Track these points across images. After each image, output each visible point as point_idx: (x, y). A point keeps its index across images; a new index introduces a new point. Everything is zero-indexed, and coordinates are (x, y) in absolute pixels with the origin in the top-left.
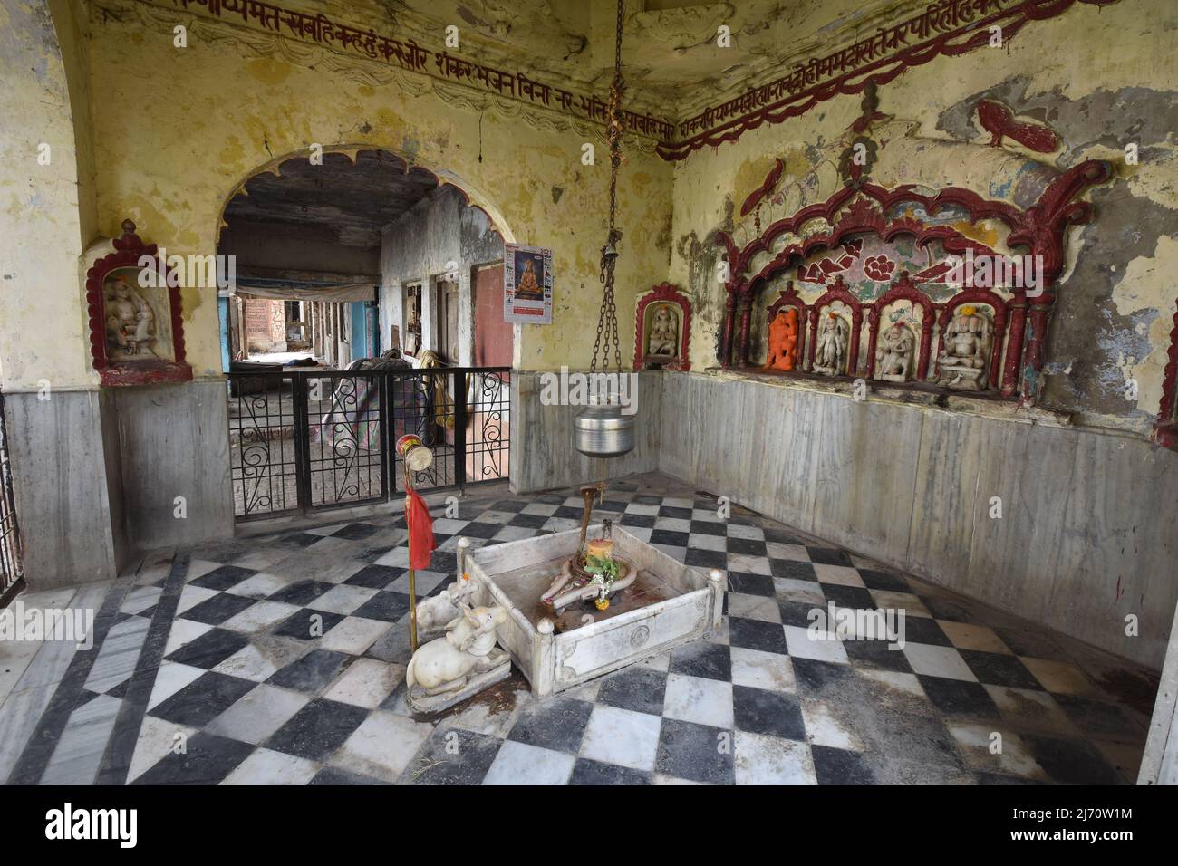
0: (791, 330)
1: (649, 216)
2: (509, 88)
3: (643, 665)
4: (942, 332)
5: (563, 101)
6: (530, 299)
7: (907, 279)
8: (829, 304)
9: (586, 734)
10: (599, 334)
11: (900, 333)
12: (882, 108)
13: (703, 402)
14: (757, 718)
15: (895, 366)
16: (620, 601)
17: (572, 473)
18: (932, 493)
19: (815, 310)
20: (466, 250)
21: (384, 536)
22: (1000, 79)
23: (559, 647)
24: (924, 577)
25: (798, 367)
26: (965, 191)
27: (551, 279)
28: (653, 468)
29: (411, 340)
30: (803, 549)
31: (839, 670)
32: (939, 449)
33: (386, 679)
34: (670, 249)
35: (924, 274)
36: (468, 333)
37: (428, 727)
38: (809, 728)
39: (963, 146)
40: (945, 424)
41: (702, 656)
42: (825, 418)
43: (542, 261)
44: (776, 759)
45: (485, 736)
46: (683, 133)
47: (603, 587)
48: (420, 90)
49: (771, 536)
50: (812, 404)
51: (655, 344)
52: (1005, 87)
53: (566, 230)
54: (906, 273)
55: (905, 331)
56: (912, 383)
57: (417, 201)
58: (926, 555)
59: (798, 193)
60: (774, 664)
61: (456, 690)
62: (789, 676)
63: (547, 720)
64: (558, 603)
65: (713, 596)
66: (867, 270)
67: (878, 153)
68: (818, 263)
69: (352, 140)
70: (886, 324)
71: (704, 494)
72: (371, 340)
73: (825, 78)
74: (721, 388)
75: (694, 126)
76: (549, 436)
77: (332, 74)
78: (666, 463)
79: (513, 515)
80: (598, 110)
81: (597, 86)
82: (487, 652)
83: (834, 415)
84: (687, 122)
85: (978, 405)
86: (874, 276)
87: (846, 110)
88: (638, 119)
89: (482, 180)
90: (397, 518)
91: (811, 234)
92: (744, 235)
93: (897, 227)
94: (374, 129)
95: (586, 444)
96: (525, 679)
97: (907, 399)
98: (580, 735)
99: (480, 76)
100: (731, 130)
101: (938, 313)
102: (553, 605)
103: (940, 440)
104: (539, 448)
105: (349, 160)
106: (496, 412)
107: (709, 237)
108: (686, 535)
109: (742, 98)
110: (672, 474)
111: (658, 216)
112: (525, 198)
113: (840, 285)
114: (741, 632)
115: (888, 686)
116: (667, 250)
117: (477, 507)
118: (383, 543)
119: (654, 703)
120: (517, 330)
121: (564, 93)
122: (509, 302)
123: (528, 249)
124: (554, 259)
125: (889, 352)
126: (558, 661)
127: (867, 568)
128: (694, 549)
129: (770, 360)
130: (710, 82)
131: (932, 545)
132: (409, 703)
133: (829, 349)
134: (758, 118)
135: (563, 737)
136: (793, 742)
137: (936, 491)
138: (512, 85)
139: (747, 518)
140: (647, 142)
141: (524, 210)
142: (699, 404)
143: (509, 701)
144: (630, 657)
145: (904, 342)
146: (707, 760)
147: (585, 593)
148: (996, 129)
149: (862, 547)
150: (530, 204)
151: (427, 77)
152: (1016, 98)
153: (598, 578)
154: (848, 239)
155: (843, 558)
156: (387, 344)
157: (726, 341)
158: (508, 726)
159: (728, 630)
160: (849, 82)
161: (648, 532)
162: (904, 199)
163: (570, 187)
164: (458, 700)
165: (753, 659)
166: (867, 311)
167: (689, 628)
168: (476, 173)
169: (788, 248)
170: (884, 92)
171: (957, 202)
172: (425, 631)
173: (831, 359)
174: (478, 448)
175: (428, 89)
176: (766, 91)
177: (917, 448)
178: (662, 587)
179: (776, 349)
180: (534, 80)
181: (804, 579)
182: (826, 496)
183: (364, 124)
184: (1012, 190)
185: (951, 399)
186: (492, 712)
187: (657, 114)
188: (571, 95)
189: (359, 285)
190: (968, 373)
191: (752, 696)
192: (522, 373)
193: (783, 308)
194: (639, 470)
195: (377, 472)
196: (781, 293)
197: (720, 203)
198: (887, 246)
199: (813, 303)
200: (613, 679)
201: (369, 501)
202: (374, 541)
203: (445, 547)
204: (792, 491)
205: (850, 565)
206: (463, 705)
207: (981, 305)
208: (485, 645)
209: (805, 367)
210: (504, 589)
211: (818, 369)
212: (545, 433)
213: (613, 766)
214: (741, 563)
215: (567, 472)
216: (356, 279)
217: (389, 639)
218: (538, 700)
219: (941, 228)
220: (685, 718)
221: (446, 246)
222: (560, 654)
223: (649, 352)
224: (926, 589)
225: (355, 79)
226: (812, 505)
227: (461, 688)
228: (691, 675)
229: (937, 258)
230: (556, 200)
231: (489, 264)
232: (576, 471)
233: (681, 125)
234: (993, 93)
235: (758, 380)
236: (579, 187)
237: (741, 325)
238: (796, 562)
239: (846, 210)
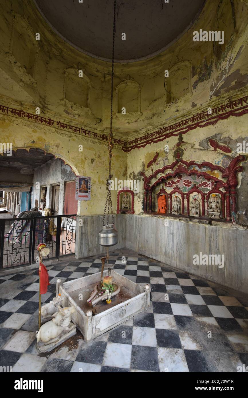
0: (164, 201)
1: (120, 167)
2: (79, 132)
3: (124, 324)
4: (207, 201)
5: (94, 135)
6: (84, 192)
7: (196, 186)
8: (174, 193)
9: (105, 355)
10: (106, 205)
11: (195, 202)
12: (184, 140)
13: (139, 223)
14: (165, 341)
15: (196, 212)
16: (115, 299)
17: (97, 250)
18: (211, 252)
19: (171, 195)
20: (63, 176)
21: (29, 279)
22: (214, 134)
23: (94, 321)
24: (212, 281)
25: (167, 212)
26: (209, 163)
27: (90, 186)
28: (124, 246)
29: (42, 204)
30: (174, 273)
31: (190, 319)
32: (211, 238)
33: (29, 339)
34: (127, 177)
35: (200, 185)
36: (62, 203)
37: (45, 359)
38: (183, 343)
39: (207, 151)
40: (212, 230)
41: (144, 318)
42: (177, 228)
43: (88, 181)
44: (172, 357)
45: (67, 360)
46: (129, 145)
47: (109, 295)
48: (51, 132)
49: (164, 270)
50: (173, 224)
51: (123, 205)
52: (216, 136)
53: (95, 171)
54: (195, 185)
55: (197, 201)
56: (201, 217)
57: (47, 161)
58: (212, 273)
59: (163, 162)
60: (169, 319)
61: (56, 342)
62: (174, 323)
63: (90, 351)
64: (93, 303)
65: (147, 295)
66: (184, 183)
67: (184, 152)
68: (170, 181)
69: (29, 145)
70: (191, 199)
71: (141, 255)
72: (28, 204)
73: (168, 132)
74: (144, 219)
75: (132, 143)
76: (89, 238)
77: (24, 126)
78: (128, 245)
79: (76, 268)
80: (105, 138)
81: (105, 132)
82: (68, 325)
83: (179, 227)
84: (130, 142)
85: (221, 224)
86: (186, 185)
87: (174, 140)
88: (117, 140)
89: (69, 157)
90: (34, 271)
91: (168, 173)
92: (148, 174)
93: (191, 172)
94: (36, 142)
95: (102, 242)
96: (82, 334)
97: (200, 222)
98: (103, 356)
99: (70, 128)
100: (143, 144)
101: (206, 196)
102: (91, 304)
103: (211, 235)
104: (85, 242)
105: (27, 151)
106: (71, 230)
107: (138, 173)
108: (136, 271)
109: (146, 136)
110: (130, 248)
111: (123, 167)
112: (83, 162)
113: (177, 188)
114: (157, 307)
115: (206, 323)
116: (126, 176)
117: (63, 265)
118: (28, 282)
119: (129, 339)
120: (79, 202)
121: (95, 133)
122: (77, 193)
123: (83, 177)
124: (91, 180)
125: (193, 208)
126: (94, 326)
127: (195, 279)
128: (139, 276)
129: (159, 210)
130: (136, 131)
131: (213, 270)
132: (37, 349)
133: (176, 207)
134: (150, 141)
135: (96, 357)
136: (178, 349)
137: (212, 251)
138: (79, 131)
139: (155, 263)
140: (119, 147)
141: (82, 166)
142: (138, 225)
143: (76, 344)
144: (119, 322)
145: (197, 204)
146: (149, 361)
147: (102, 298)
148: (215, 146)
149: (192, 271)
150: (84, 164)
151: (54, 128)
152: (219, 139)
153: (107, 291)
154: (178, 175)
155: (187, 275)
156: (33, 206)
157: (145, 204)
158: (76, 355)
159: (152, 307)
160: (174, 133)
161: (123, 271)
162: (192, 164)
163: (96, 159)
164: (56, 346)
165: (162, 318)
166: (185, 196)
167: (139, 308)
168: (68, 155)
169: (161, 177)
170: (184, 136)
171: (207, 165)
172: (44, 317)
173: (177, 210)
174: (64, 243)
175: (54, 131)
176: (152, 135)
177: (205, 238)
178: (129, 292)
179: (160, 207)
180: (86, 130)
181: (175, 285)
182: (179, 254)
183: (33, 141)
184: (221, 162)
185: (213, 222)
186: (69, 350)
187: (122, 139)
188: (97, 134)
189: (25, 186)
190: (216, 214)
191: (162, 332)
192: (80, 216)
193: (161, 194)
194: (119, 248)
195: (27, 253)
196: (160, 190)
197: (141, 164)
198: (189, 177)
199: (170, 193)
200: (114, 331)
201: (24, 265)
202: (25, 281)
203: (52, 282)
204: (169, 253)
205: (189, 278)
206: (58, 348)
207: (217, 194)
208: (67, 322)
209: (169, 212)
210: (73, 298)
211: (173, 213)
212: (88, 237)
213: (115, 368)
214: (155, 281)
215: (95, 250)
216: (25, 184)
217: (30, 321)
218: (86, 343)
219: (203, 173)
220: (140, 344)
221: (56, 175)
222: (94, 323)
223: (121, 208)
224: (213, 285)
225: (31, 128)
226: (175, 258)
227: (58, 341)
228: (141, 326)
229: (203, 180)
230: (92, 163)
231: (70, 181)
232: (98, 250)
233: (129, 142)
234: (213, 137)
235: (155, 217)
236: (99, 159)
237: (149, 199)
238: (172, 278)
239: (177, 167)
